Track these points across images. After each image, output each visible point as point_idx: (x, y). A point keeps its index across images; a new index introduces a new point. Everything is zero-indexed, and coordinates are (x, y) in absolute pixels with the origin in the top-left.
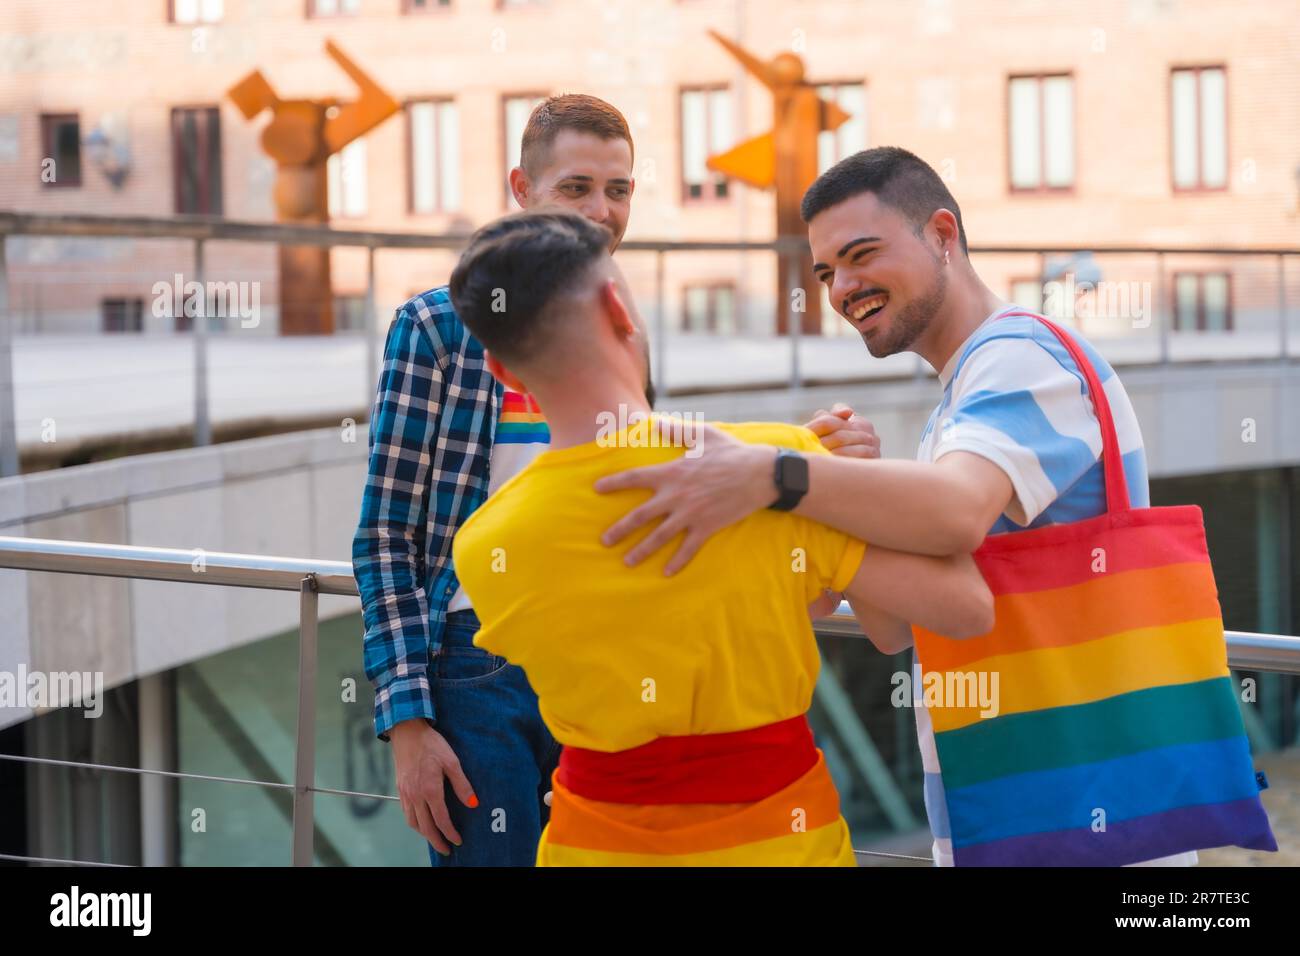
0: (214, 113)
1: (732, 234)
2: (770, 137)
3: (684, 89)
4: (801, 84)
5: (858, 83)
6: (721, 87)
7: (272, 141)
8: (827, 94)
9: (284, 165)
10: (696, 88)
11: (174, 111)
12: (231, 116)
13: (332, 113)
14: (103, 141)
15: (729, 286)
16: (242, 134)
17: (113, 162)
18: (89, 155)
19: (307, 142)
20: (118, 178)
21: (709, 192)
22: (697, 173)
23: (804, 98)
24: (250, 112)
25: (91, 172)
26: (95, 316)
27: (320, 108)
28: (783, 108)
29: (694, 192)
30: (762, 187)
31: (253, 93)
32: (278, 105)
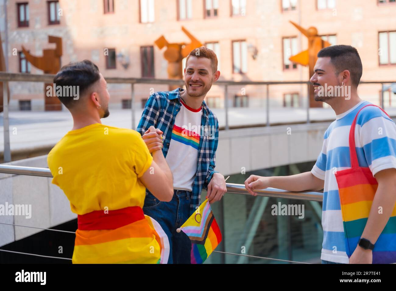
0: (152, 47)
1: (298, 79)
2: (308, 51)
3: (284, 38)
4: (317, 35)
5: (334, 35)
6: (294, 37)
7: (167, 55)
8: (325, 39)
9: (170, 62)
10: (287, 38)
11: (141, 47)
12: (156, 49)
13: (184, 47)
14: (122, 56)
15: (297, 94)
16: (159, 53)
17: (125, 61)
18: (118, 60)
19: (176, 55)
20: (126, 66)
21: (291, 66)
22: (287, 62)
23: (317, 40)
24: (161, 47)
25: (118, 65)
26: (120, 105)
27: (180, 46)
28: (311, 43)
29: (287, 67)
30: (305, 66)
31: (162, 42)
32: (169, 45)
